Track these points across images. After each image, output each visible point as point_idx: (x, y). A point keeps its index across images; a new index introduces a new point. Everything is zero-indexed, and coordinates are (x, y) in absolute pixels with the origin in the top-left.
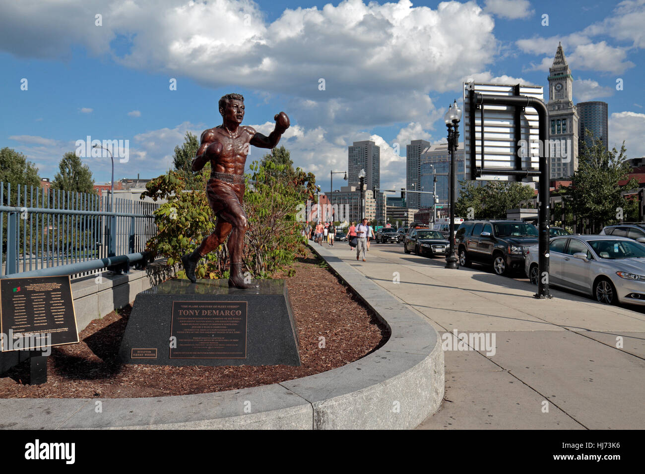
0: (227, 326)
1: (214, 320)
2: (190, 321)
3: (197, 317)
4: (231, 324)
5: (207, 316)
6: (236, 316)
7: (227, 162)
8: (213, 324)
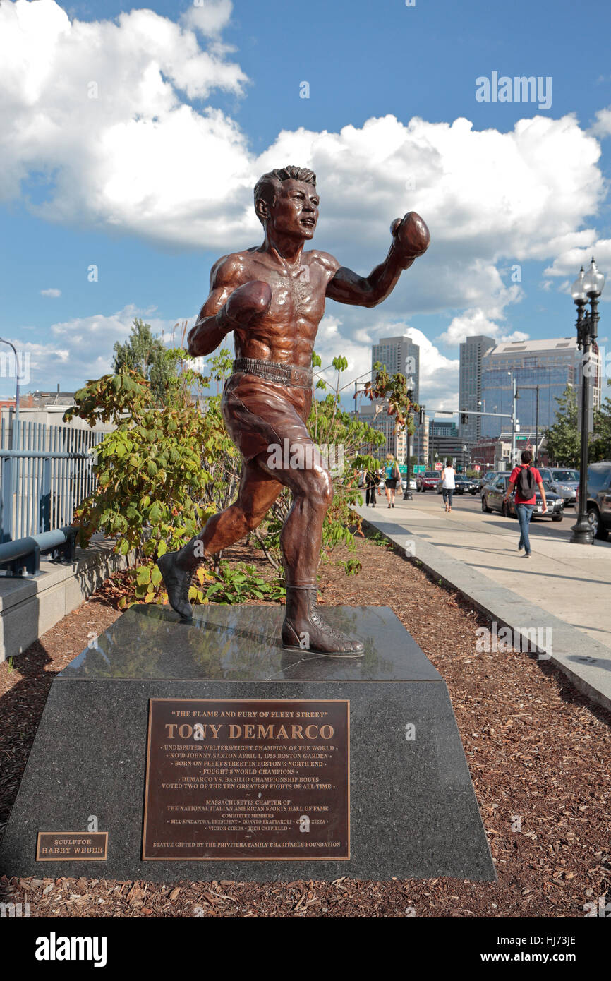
0: (296, 768)
1: (262, 753)
2: (196, 755)
3: (215, 742)
4: (307, 764)
5: (241, 741)
6: (320, 741)
7: (277, 334)
8: (259, 764)
